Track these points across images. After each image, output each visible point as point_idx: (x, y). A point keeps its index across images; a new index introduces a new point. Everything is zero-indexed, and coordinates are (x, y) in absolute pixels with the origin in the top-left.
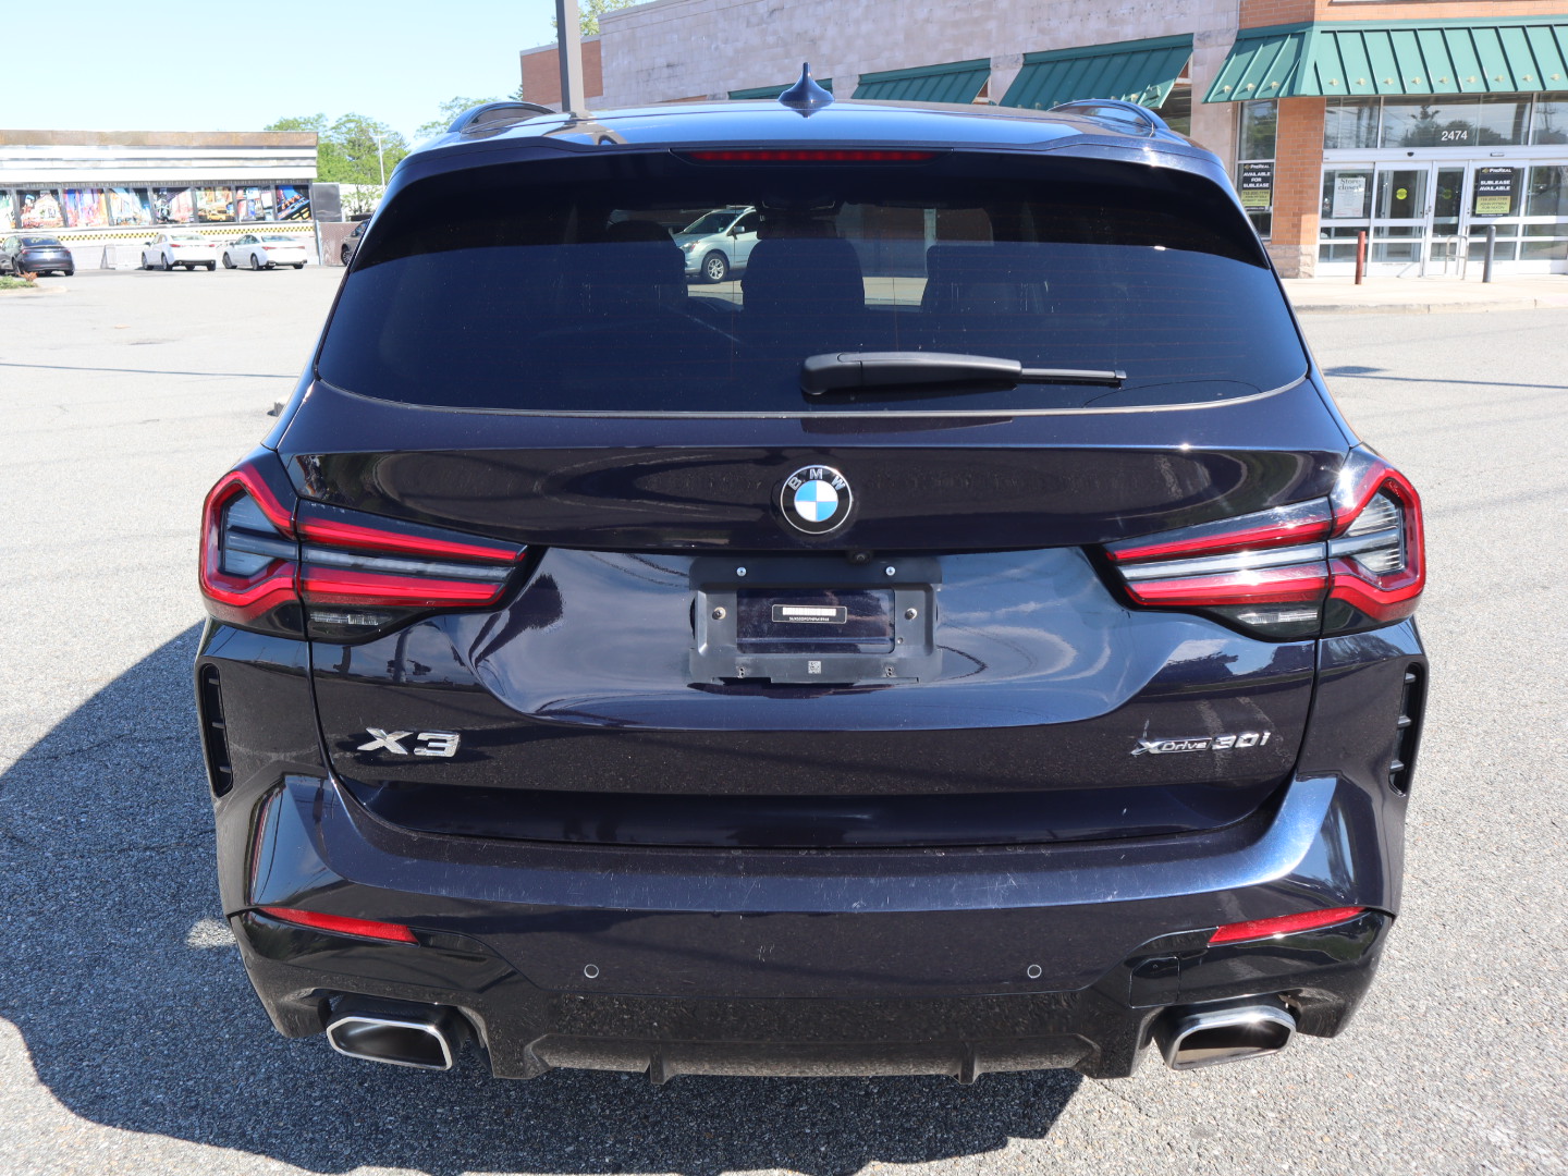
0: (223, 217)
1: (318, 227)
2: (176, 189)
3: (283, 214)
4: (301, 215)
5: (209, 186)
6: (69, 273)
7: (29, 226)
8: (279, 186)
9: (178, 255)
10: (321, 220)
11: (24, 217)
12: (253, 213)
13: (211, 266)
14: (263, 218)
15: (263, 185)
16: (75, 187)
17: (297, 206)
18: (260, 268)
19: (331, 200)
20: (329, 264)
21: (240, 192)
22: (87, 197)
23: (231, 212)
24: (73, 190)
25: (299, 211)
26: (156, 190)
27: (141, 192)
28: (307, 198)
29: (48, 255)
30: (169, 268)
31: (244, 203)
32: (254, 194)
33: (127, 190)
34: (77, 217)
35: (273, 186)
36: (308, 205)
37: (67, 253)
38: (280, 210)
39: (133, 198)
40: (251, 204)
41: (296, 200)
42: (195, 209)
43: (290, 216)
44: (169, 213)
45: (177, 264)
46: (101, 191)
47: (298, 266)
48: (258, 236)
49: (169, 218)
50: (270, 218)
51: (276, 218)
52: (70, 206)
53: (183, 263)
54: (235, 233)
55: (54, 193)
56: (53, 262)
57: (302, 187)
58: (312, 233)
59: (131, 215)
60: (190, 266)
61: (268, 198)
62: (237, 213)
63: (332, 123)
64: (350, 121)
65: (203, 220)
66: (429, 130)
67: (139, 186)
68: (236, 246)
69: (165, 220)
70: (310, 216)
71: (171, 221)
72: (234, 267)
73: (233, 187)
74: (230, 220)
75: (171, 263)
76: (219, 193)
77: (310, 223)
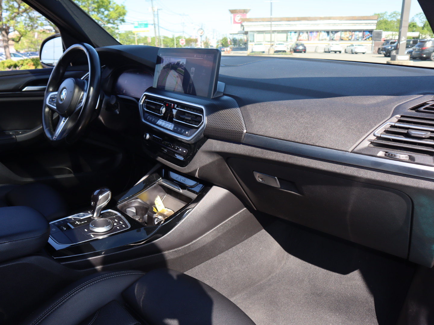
0: (348, 39)
1: (373, 43)
2: (336, 32)
3: (364, 39)
4: (369, 39)
5: (346, 31)
6: (305, 52)
7: (300, 40)
8: (364, 31)
9: (332, 49)
10: (375, 41)
11: (300, 38)
12: (356, 38)
13: (340, 52)
14: (358, 40)
15: (360, 31)
16: (312, 31)
17: (368, 37)
18: (353, 53)
19: (379, 35)
20: (374, 53)
21: (353, 33)
22: (315, 34)
23: (350, 38)
24: (311, 32)
25: (369, 38)
26: (332, 32)
27: (328, 32)
28: (372, 34)
29: (301, 48)
30: (329, 52)
31: (354, 36)
32: (357, 33)
33: (325, 32)
34: (311, 38)
35: (362, 31)
36: (371, 37)
37: (305, 47)
38: (363, 38)
39: (326, 34)
40: (356, 36)
41: (368, 35)
42: (341, 37)
43: (366, 40)
44: (334, 38)
45: (331, 51)
46: (318, 32)
47: (364, 53)
48: (354, 44)
49: (334, 39)
50: (360, 40)
51: (362, 40)
52: (310, 36)
53: (333, 51)
54: (349, 43)
55: (307, 32)
56: (302, 49)
57: (371, 31)
58: (371, 44)
59: (324, 38)
60: (335, 52)
61: (361, 34)
62: (352, 38)
63: (389, 14)
64: (395, 13)
65: (342, 40)
66: (418, 15)
67: (328, 31)
68: (348, 47)
69: (332, 40)
70: (372, 40)
71: (334, 40)
72: (347, 53)
73: (352, 31)
74: (349, 40)
75: (330, 51)
76: (348, 33)
77: (371, 42)
